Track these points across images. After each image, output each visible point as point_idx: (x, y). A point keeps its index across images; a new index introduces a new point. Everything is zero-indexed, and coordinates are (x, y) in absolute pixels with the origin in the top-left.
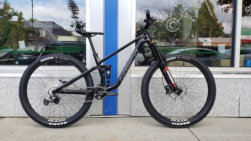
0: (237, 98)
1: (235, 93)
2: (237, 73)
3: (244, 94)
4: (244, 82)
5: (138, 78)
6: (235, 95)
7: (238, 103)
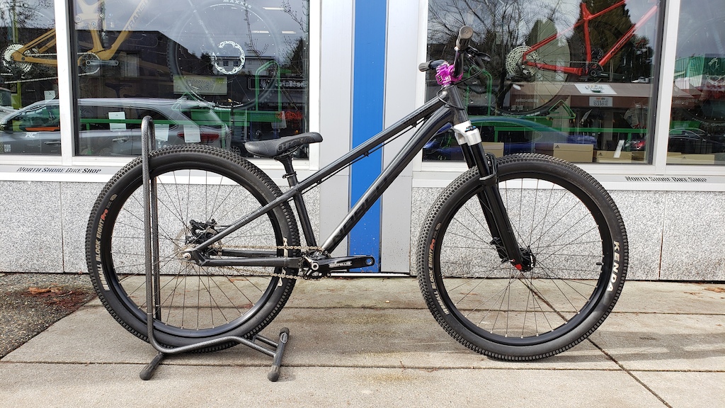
0: (657, 236)
1: (651, 226)
2: (658, 179)
3: (673, 228)
4: (675, 199)
5: (430, 190)
6: (652, 230)
7: (659, 248)
